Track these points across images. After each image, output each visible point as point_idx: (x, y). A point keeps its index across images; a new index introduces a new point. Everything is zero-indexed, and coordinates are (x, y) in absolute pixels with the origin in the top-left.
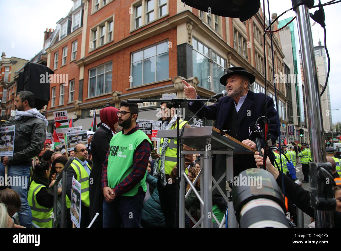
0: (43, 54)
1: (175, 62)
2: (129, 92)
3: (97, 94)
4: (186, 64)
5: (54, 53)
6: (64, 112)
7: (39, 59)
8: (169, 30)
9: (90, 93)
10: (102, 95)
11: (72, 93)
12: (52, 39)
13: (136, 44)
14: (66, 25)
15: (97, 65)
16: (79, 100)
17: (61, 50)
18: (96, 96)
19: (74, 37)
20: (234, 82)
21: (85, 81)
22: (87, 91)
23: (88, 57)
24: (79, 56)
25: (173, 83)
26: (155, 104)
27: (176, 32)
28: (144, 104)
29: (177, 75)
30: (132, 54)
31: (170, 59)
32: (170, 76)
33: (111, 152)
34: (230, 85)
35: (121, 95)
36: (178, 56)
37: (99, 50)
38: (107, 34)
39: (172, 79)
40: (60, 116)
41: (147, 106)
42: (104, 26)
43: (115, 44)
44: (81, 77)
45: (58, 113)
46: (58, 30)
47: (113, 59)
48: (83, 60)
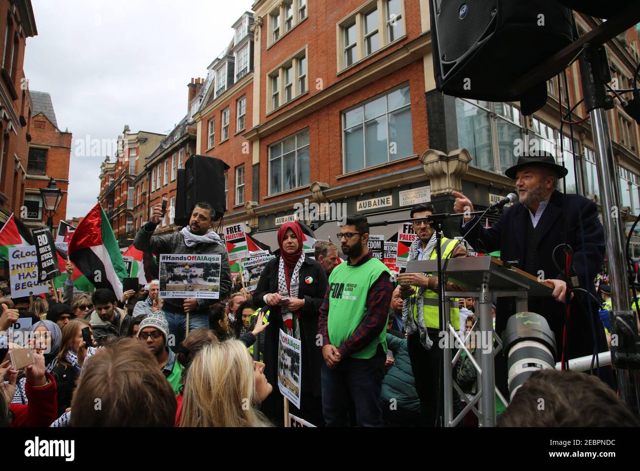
0: (189, 124)
1: (423, 124)
2: (341, 182)
3: (284, 190)
4: (444, 126)
5: (207, 121)
6: (238, 226)
7: (183, 133)
8: (410, 65)
9: (272, 188)
10: (293, 189)
11: (240, 189)
12: (202, 97)
13: (350, 94)
14: (225, 70)
15: (281, 137)
16: (253, 200)
17: (218, 114)
18: (282, 192)
19: (239, 90)
20: (529, 179)
21: (263, 166)
22: (266, 184)
23: (266, 124)
24: (250, 122)
25: (422, 162)
26: (389, 203)
27: (423, 67)
28: (369, 204)
29: (428, 147)
30: (343, 113)
31: (413, 119)
32: (415, 150)
33: (332, 292)
34: (522, 184)
35: (327, 188)
36: (428, 112)
37: (283, 111)
38: (296, 81)
39: (418, 155)
40: (233, 233)
41: (375, 207)
42: (291, 67)
43: (312, 97)
44: (256, 160)
45: (230, 228)
46: (210, 79)
47: (310, 124)
48: (257, 129)
